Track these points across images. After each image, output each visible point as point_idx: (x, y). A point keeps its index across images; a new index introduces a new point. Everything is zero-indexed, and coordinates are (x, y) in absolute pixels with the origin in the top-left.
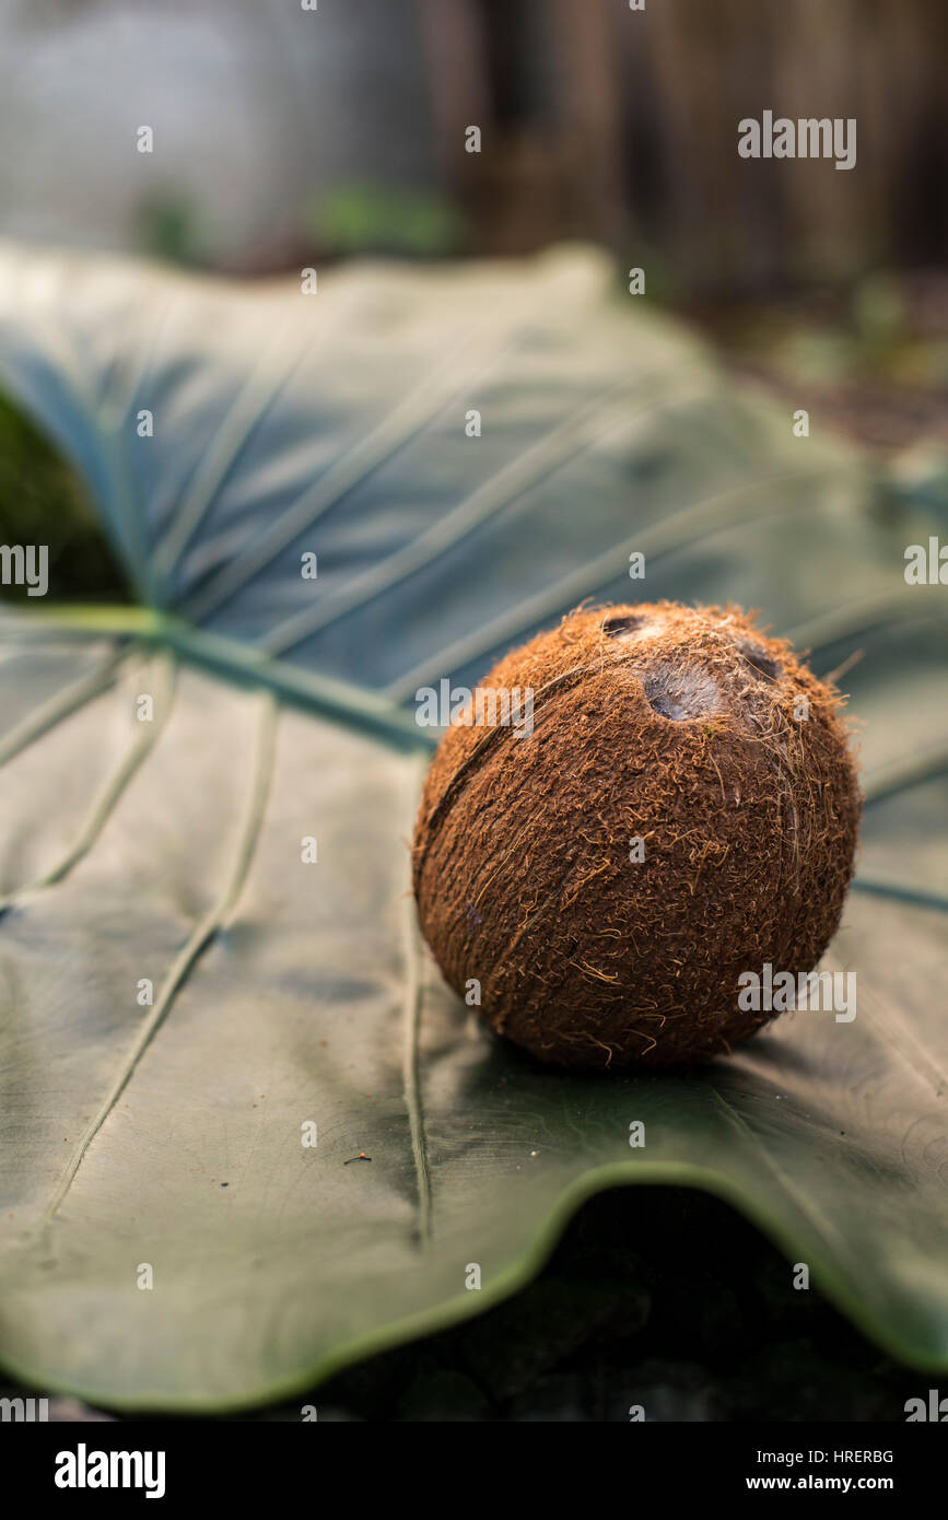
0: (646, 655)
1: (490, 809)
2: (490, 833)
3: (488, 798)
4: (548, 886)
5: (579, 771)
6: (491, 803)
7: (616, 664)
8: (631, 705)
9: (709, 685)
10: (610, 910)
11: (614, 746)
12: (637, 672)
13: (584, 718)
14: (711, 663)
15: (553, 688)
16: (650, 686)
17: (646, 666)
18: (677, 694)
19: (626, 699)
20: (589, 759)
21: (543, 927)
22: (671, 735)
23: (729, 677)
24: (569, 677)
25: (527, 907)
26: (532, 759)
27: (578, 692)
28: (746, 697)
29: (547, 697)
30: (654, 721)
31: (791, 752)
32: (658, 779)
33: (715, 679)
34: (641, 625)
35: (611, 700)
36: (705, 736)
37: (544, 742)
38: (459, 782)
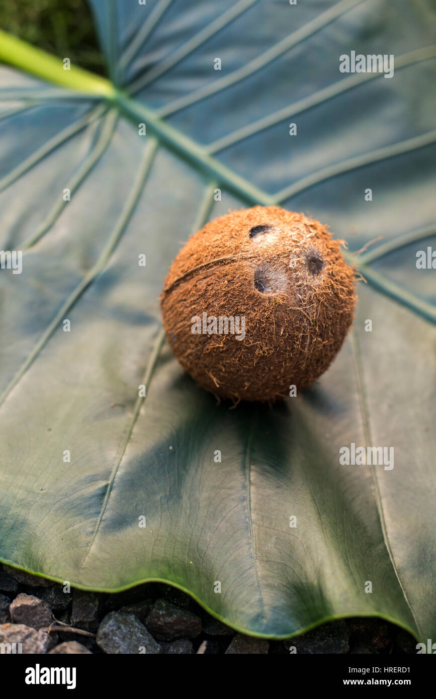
0: (260, 258)
1: (184, 302)
2: (182, 312)
3: (184, 298)
4: (200, 342)
5: (219, 304)
6: (185, 300)
7: (246, 259)
8: (246, 283)
9: (283, 277)
10: (222, 360)
11: (235, 298)
12: (254, 266)
13: (226, 282)
14: (288, 267)
15: (218, 262)
16: (258, 273)
17: (259, 262)
18: (270, 278)
19: (244, 279)
20: (224, 300)
21: (196, 355)
22: (259, 301)
23: (294, 275)
24: (225, 260)
25: (192, 346)
26: (202, 292)
27: (227, 267)
28: (299, 286)
29: (215, 265)
30: (254, 293)
31: (313, 313)
32: (249, 317)
33: (287, 275)
34: (270, 230)
35: (239, 278)
36: (274, 304)
37: (209, 285)
38: (177, 283)
